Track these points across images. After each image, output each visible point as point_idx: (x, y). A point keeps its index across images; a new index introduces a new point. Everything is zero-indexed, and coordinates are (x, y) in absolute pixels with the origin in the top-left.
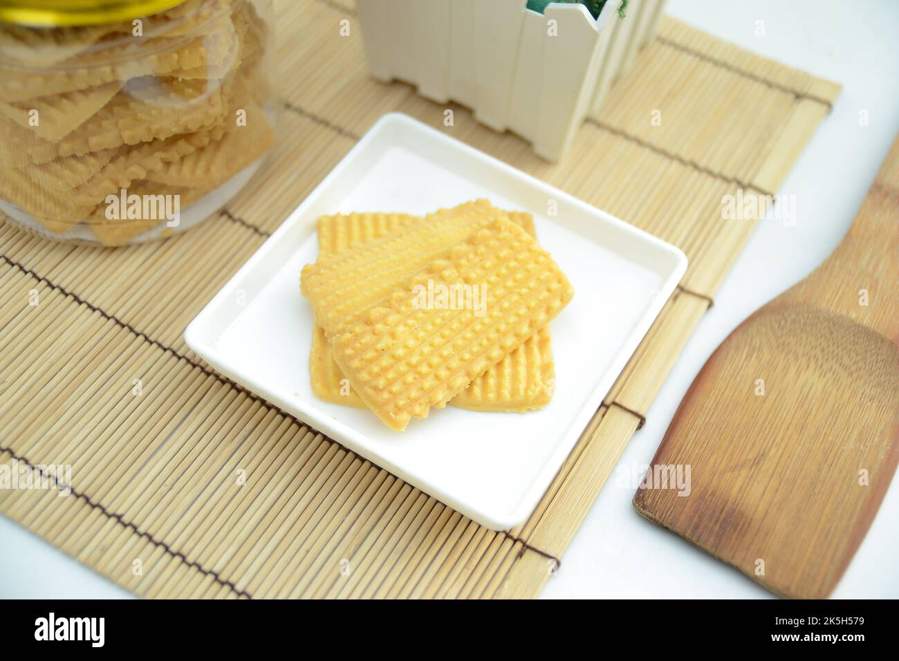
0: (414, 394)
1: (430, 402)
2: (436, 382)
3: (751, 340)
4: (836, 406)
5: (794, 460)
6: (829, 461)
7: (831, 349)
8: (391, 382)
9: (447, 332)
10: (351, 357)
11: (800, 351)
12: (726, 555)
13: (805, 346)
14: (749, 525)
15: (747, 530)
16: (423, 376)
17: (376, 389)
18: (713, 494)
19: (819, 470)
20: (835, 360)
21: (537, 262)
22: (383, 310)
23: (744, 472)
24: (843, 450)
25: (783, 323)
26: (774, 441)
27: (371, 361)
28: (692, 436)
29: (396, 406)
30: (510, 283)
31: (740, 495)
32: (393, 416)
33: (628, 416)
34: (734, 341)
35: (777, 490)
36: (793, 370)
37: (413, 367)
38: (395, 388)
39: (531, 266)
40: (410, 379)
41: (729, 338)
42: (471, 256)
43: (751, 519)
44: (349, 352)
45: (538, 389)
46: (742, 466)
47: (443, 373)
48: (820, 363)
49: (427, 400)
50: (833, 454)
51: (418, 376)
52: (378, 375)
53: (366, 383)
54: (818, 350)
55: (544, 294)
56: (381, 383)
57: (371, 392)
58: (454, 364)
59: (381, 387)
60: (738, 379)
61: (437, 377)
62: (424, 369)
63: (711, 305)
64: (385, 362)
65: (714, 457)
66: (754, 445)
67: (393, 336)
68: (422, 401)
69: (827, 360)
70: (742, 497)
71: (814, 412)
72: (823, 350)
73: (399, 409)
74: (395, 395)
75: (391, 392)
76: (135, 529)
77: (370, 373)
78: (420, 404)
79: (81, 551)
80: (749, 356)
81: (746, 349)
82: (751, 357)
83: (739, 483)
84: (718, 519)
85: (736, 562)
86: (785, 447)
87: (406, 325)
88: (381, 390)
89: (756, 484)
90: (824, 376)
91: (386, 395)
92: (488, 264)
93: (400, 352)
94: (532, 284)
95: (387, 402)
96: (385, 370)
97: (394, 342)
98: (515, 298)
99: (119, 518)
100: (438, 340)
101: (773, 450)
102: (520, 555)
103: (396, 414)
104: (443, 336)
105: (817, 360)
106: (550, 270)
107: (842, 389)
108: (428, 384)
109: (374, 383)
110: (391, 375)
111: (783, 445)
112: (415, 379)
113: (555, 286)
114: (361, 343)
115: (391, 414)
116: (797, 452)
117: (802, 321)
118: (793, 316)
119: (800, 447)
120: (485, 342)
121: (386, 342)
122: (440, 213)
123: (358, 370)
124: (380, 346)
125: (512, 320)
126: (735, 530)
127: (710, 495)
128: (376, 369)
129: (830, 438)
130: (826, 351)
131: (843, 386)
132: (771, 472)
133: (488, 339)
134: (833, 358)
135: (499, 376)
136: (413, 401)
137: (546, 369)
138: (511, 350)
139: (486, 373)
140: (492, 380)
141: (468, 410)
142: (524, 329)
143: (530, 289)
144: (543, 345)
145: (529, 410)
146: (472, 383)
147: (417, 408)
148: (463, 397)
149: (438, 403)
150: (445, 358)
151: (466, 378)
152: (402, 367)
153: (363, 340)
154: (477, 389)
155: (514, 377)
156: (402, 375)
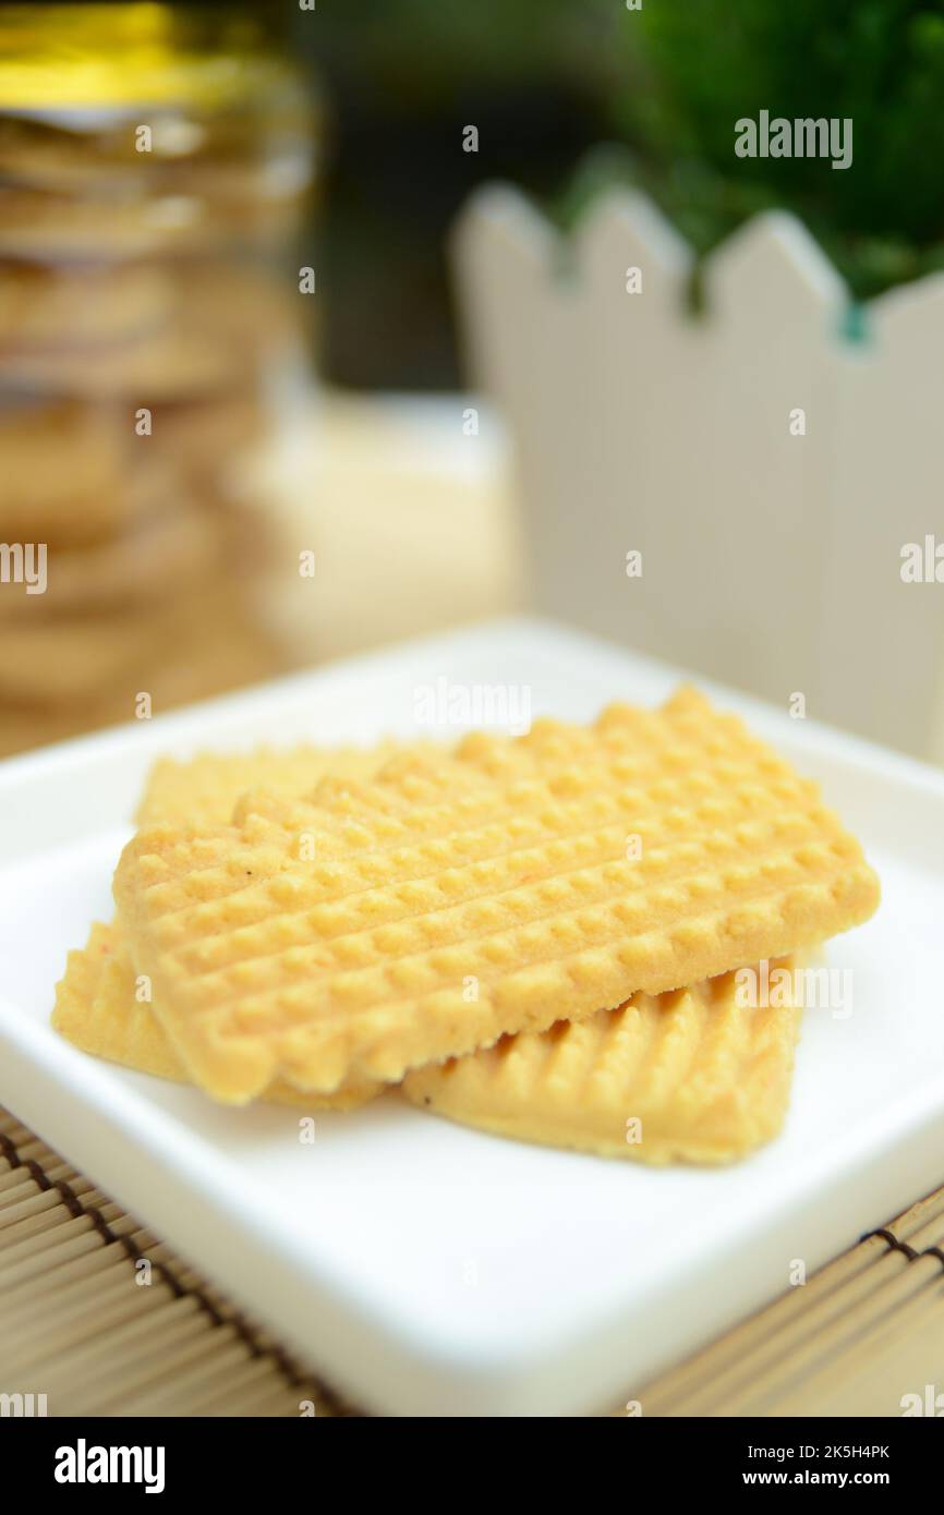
0: (302, 996)
1: (349, 1038)
8: (246, 951)
16: (347, 960)
17: (195, 965)
27: (201, 893)
29: (236, 1016)
37: (322, 931)
38: (252, 967)
40: (305, 955)
47: (415, 969)
49: (341, 1029)
51: (330, 956)
52: (206, 927)
53: (167, 942)
56: (212, 947)
57: (175, 967)
58: (460, 953)
59: (208, 957)
61: (392, 975)
64: (249, 898)
68: (324, 1025)
73: (243, 1026)
74: (243, 986)
75: (232, 977)
77: (188, 920)
78: (316, 1035)
88: (207, 968)
91: (212, 980)
93: (296, 881)
95: (210, 1000)
96: (234, 919)
97: (289, 863)
103: (225, 1032)
109: (190, 946)
110: (247, 933)
112: (320, 961)
114: (194, 850)
121: (267, 854)
124: (246, 857)
128: (208, 909)
135: (603, 1046)
136: (295, 1015)
137: (764, 1066)
138: (654, 985)
139: (560, 1029)
140: (573, 1050)
141: (484, 1131)
142: (704, 925)
143: (740, 839)
144: (760, 1018)
145: (679, 1161)
146: (506, 1042)
147: (298, 1039)
148: (471, 1076)
149: (371, 1052)
150: (433, 937)
151: (486, 1007)
152: (293, 922)
153: (198, 843)
154: (519, 1062)
155: (650, 1058)
156: (283, 941)
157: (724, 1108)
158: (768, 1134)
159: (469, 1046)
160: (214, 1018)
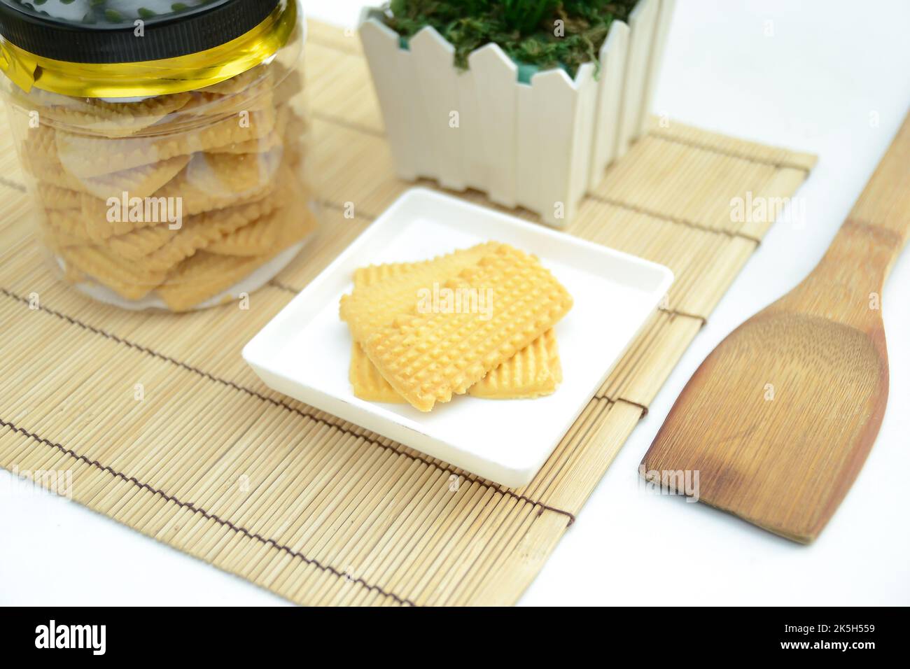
0: (437, 379)
1: (452, 387)
2: (455, 370)
3: (740, 344)
4: (819, 387)
5: (782, 429)
6: (814, 429)
7: (812, 345)
8: (417, 370)
9: (462, 330)
10: (382, 353)
11: (785, 350)
12: (722, 503)
13: (789, 344)
14: (743, 479)
15: (741, 484)
16: (444, 365)
17: (405, 376)
18: (710, 458)
19: (805, 435)
20: (816, 353)
21: (539, 277)
22: (408, 317)
23: (737, 441)
24: (826, 420)
25: (767, 328)
26: (764, 416)
27: (398, 355)
28: (689, 417)
29: (422, 389)
30: (516, 292)
31: (734, 458)
32: (420, 397)
33: (632, 408)
34: (725, 347)
35: (767, 453)
36: (778, 365)
37: (435, 358)
38: (421, 374)
39: (534, 279)
40: (433, 367)
41: (721, 344)
42: (482, 273)
43: (744, 476)
44: (380, 348)
45: (546, 376)
46: (735, 437)
47: (461, 362)
48: (803, 356)
49: (449, 385)
50: (817, 423)
51: (439, 365)
52: (405, 365)
53: (396, 372)
54: (801, 347)
55: (546, 301)
56: (408, 370)
57: (400, 379)
58: (471, 355)
59: (408, 374)
60: (730, 373)
61: (456, 366)
62: (445, 359)
63: (704, 323)
64: (411, 354)
65: (710, 432)
66: (745, 420)
67: (417, 334)
68: (444, 385)
69: (809, 354)
70: (736, 459)
71: (799, 393)
72: (804, 347)
73: (425, 391)
74: (420, 380)
75: (417, 378)
76: (204, 513)
77: (398, 364)
78: (443, 388)
79: (157, 532)
80: (739, 356)
81: (736, 351)
82: (741, 355)
83: (733, 449)
84: (714, 477)
85: (732, 508)
86: (774, 421)
87: (428, 326)
88: (409, 377)
89: (747, 450)
90: (807, 366)
91: (412, 380)
92: (496, 278)
93: (424, 346)
94: (535, 292)
95: (414, 386)
96: (411, 361)
97: (418, 339)
98: (520, 304)
99: (190, 506)
100: (455, 337)
101: (763, 423)
102: (540, 514)
103: (422, 396)
104: (460, 334)
105: (800, 355)
106: (551, 282)
107: (824, 374)
108: (448, 371)
109: (402, 372)
110: (416, 364)
111: (772, 419)
112: (437, 367)
113: (555, 294)
114: (390, 341)
115: (418, 395)
116: (785, 424)
117: (784, 325)
118: (776, 322)
119: (787, 420)
120: (496, 338)
121: (411, 339)
122: (457, 252)
123: (388, 362)
124: (406, 341)
125: (519, 320)
126: (730, 483)
127: (708, 458)
128: (403, 360)
129: (814, 412)
130: (807, 348)
131: (825, 371)
132: (761, 439)
133: (499, 336)
134: (814, 352)
135: (512, 368)
136: (437, 385)
137: (553, 362)
138: (520, 347)
139: (500, 366)
140: (505, 372)
141: (486, 399)
142: (531, 328)
143: (534, 297)
144: (549, 346)
145: (540, 396)
146: (488, 374)
147: (441, 391)
148: (481, 386)
149: (458, 388)
150: (463, 351)
151: (482, 368)
152: (426, 358)
153: (391, 339)
154: (493, 380)
155: (525, 369)
156: (426, 364)
157: (549, 380)
158: (560, 382)
159: (480, 378)
160: (417, 391)
